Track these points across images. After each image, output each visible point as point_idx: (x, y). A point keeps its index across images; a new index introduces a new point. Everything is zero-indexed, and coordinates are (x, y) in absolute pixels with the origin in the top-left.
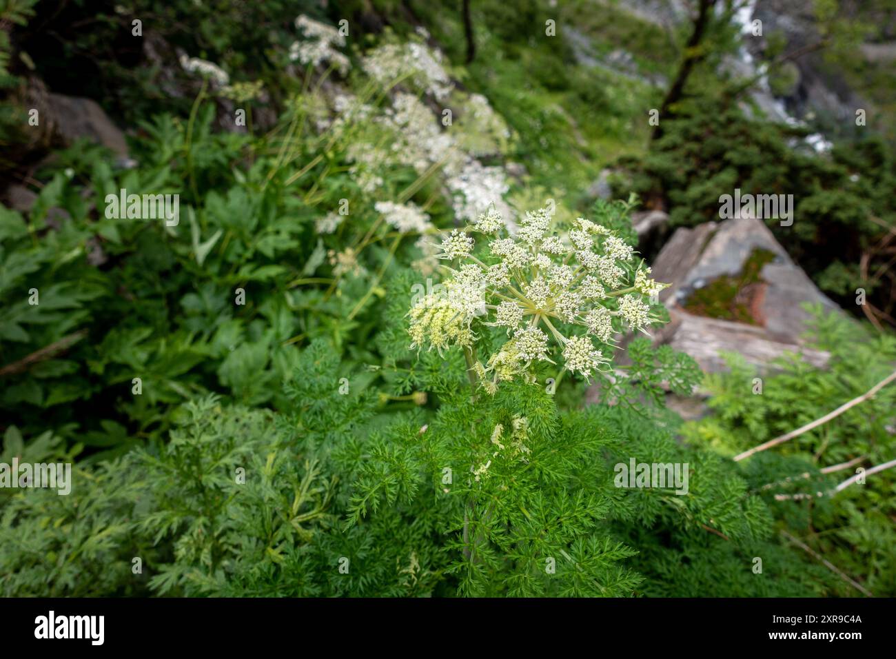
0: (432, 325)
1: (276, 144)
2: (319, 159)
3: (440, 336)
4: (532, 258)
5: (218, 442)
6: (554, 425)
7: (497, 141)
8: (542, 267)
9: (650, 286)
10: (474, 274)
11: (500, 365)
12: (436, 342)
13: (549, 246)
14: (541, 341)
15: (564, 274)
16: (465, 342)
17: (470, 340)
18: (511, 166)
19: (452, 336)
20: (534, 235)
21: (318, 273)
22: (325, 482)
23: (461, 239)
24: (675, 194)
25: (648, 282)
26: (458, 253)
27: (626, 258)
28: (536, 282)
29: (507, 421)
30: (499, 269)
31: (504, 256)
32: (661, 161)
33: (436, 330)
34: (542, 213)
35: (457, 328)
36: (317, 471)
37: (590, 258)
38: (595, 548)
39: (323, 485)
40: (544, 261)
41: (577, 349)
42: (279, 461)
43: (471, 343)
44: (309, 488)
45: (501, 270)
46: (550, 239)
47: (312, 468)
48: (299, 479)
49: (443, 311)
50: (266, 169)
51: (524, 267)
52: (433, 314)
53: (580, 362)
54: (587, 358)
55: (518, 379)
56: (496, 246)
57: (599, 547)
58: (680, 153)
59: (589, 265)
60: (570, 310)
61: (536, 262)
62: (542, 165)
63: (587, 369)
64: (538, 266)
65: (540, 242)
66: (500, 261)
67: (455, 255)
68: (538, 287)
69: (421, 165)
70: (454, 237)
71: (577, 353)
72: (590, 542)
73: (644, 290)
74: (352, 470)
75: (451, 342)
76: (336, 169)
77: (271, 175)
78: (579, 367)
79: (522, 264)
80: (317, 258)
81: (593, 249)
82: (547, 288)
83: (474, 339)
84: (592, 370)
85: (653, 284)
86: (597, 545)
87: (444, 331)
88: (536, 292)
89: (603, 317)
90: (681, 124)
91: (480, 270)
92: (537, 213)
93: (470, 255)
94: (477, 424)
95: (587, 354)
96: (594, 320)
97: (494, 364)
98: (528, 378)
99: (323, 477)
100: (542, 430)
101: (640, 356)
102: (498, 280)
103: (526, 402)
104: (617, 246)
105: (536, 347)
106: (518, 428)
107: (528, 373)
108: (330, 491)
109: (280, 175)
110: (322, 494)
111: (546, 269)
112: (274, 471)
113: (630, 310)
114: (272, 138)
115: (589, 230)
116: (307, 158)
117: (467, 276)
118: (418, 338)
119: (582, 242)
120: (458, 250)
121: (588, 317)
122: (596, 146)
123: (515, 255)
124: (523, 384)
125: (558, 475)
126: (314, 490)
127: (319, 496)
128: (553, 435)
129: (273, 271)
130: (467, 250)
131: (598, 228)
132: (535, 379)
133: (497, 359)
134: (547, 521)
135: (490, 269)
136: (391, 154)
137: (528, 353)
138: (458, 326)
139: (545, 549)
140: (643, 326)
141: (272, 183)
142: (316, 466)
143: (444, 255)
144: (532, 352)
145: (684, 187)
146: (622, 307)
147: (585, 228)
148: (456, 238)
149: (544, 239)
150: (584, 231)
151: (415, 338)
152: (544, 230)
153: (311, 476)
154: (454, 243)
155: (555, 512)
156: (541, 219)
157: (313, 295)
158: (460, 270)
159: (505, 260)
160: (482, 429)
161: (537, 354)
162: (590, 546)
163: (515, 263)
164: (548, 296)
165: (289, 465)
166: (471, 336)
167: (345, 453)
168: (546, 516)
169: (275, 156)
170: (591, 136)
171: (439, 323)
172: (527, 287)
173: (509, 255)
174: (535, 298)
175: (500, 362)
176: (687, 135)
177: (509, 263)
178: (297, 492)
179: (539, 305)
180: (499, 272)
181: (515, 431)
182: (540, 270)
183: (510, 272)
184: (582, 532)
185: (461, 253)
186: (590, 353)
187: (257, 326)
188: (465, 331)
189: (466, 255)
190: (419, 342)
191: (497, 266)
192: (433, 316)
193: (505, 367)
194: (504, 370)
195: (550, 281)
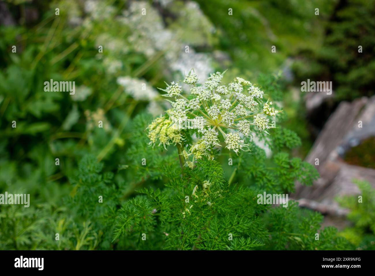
0: (161, 133)
1: (42, 35)
2: (75, 47)
3: (164, 138)
4: (211, 96)
5: (26, 217)
6: (222, 181)
7: (205, 36)
8: (216, 100)
9: (272, 111)
10: (182, 104)
11: (196, 151)
12: (162, 141)
13: (220, 90)
14: (214, 135)
15: (227, 103)
16: (178, 141)
17: (181, 140)
18: (218, 54)
19: (171, 137)
20: (213, 85)
21: (74, 129)
22: (95, 234)
23: (176, 87)
24: (340, 77)
25: (270, 109)
26: (174, 94)
27: (260, 97)
28: (213, 107)
29: (199, 183)
30: (195, 101)
31: (198, 95)
32: (329, 53)
33: (163, 135)
34: (218, 74)
35: (174, 134)
36: (90, 228)
37: (241, 96)
38: (243, 243)
39: (94, 236)
40: (217, 97)
41: (232, 139)
42: (67, 223)
43: (181, 141)
44: (86, 238)
45: (196, 101)
46: (221, 87)
47: (87, 226)
48: (80, 232)
49: (166, 125)
50: (35, 53)
51: (207, 100)
52: (161, 127)
53: (233, 145)
54: (237, 143)
55: (204, 158)
56: (194, 90)
57: (245, 242)
58: (343, 47)
59: (240, 100)
60: (229, 121)
61: (213, 98)
62: (242, 54)
63: (237, 149)
64: (214, 99)
65: (216, 88)
66: (196, 97)
67: (173, 95)
68: (214, 109)
69: (149, 52)
70: (172, 85)
71: (232, 141)
72: (240, 240)
73: (267, 113)
74: (112, 225)
75: (170, 141)
76: (88, 54)
77: (39, 57)
78: (233, 148)
79: (206, 98)
80: (73, 118)
81: (243, 92)
82: (218, 110)
83: (183, 139)
84: (240, 150)
85: (273, 110)
86: (244, 241)
87: (167, 135)
88: (213, 111)
89: (245, 124)
90: (344, 26)
91: (185, 102)
92: (216, 74)
93: (180, 95)
94: (185, 188)
95: (237, 142)
96: (241, 126)
97: (192, 151)
98: (210, 158)
99: (94, 231)
100: (216, 183)
101: (281, 162)
102: (194, 106)
103: (208, 169)
104: (255, 91)
105: (212, 138)
106: (206, 187)
107: (210, 155)
108: (98, 240)
109: (47, 57)
110: (93, 241)
111: (218, 101)
112: (64, 229)
113: (259, 121)
114: (39, 30)
115: (242, 83)
116: (65, 45)
117: (179, 105)
118: (153, 139)
119: (237, 89)
120: (174, 92)
121: (238, 124)
122: (283, 41)
123: (203, 94)
124: (207, 161)
125: (226, 209)
126: (89, 238)
127: (91, 242)
128: (222, 186)
129: (41, 127)
130: (179, 92)
131: (246, 82)
132: (213, 158)
133: (194, 148)
134: (219, 231)
135: (191, 101)
136: (129, 44)
137: (208, 141)
138: (174, 133)
139: (218, 245)
140: (266, 129)
141: (40, 63)
142: (90, 225)
143: (167, 95)
144: (210, 141)
145: (345, 72)
146: (255, 120)
147: (240, 82)
148: (174, 86)
149: (218, 87)
150: (239, 83)
151: (151, 139)
152: (219, 82)
153: (87, 231)
154: (172, 89)
155: (223, 226)
156: (218, 77)
157: (70, 145)
158: (175, 102)
159: (198, 96)
160: (187, 191)
161: (212, 142)
162: (240, 242)
163: (203, 98)
164: (219, 114)
165: (74, 224)
166: (181, 138)
167: (107, 216)
168: (219, 229)
169: (42, 43)
170: (279, 33)
171: (165, 131)
172: (208, 110)
173: (200, 94)
174: (212, 114)
175: (196, 149)
176: (348, 34)
177: (200, 98)
178: (78, 240)
179: (214, 118)
180: (195, 102)
181: (204, 189)
182: (215, 101)
183: (200, 103)
184: (237, 235)
185: (176, 94)
186: (238, 141)
187: (27, 167)
188: (178, 135)
189: (179, 94)
190: (154, 141)
191: (194, 99)
192: (161, 128)
193: (198, 152)
194: (197, 153)
195: (220, 107)
